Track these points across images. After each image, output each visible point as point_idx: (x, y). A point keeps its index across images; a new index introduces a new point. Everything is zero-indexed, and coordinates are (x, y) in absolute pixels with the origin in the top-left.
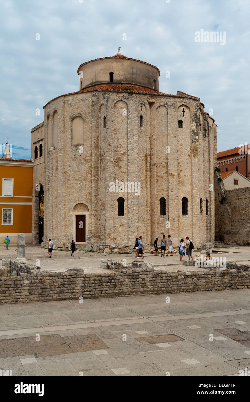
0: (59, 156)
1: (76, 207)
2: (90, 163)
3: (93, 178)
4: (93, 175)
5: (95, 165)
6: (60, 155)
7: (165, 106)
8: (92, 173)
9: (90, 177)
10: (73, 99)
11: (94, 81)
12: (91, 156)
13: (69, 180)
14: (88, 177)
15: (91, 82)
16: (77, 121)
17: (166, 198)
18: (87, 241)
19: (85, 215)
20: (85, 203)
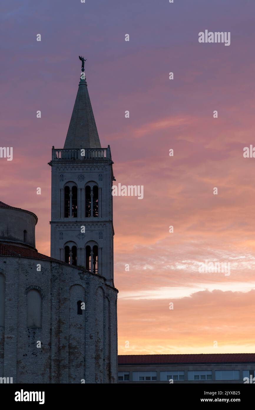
3: (53, 374)
4: (53, 370)
5: (55, 358)
7: (107, 298)
8: (52, 367)
9: (49, 372)
10: (30, 265)
11: (6, 236)
12: (50, 344)
14: (46, 372)
16: (34, 295)
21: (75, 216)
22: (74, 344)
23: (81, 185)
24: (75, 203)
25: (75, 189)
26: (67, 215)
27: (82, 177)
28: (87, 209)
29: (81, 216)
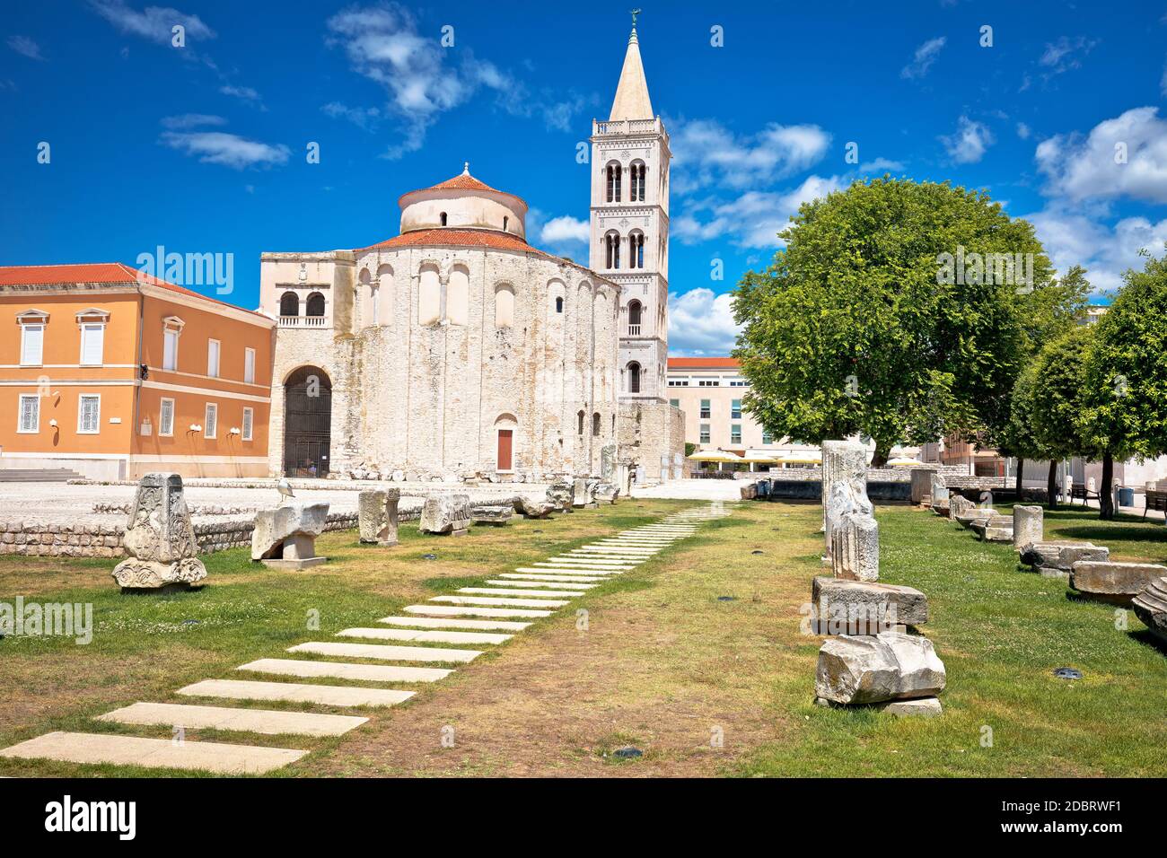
0: (472, 338)
1: (499, 419)
2: (522, 356)
3: (527, 379)
4: (527, 374)
5: (530, 361)
6: (475, 338)
7: (603, 294)
8: (526, 371)
9: (522, 376)
10: (500, 256)
11: (481, 222)
12: (524, 345)
13: (489, 378)
14: (519, 376)
15: (475, 222)
16: (505, 293)
17: (601, 413)
18: (514, 469)
19: (511, 431)
20: (513, 413)
21: (618, 199)
22: (551, 345)
23: (625, 164)
24: (618, 185)
25: (619, 169)
26: (610, 200)
27: (626, 153)
28: (634, 191)
29: (626, 200)
